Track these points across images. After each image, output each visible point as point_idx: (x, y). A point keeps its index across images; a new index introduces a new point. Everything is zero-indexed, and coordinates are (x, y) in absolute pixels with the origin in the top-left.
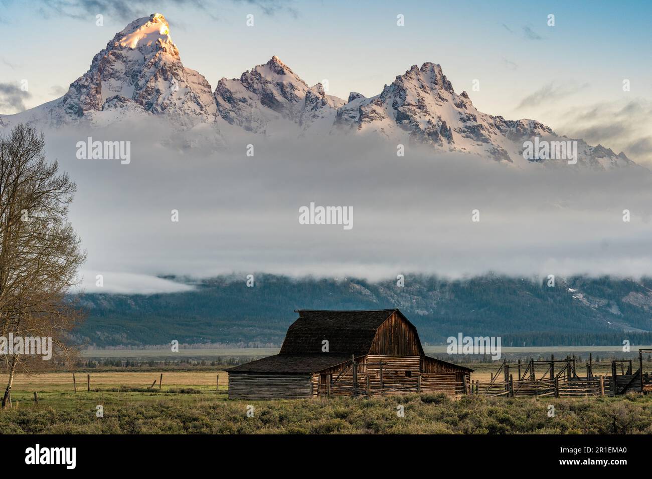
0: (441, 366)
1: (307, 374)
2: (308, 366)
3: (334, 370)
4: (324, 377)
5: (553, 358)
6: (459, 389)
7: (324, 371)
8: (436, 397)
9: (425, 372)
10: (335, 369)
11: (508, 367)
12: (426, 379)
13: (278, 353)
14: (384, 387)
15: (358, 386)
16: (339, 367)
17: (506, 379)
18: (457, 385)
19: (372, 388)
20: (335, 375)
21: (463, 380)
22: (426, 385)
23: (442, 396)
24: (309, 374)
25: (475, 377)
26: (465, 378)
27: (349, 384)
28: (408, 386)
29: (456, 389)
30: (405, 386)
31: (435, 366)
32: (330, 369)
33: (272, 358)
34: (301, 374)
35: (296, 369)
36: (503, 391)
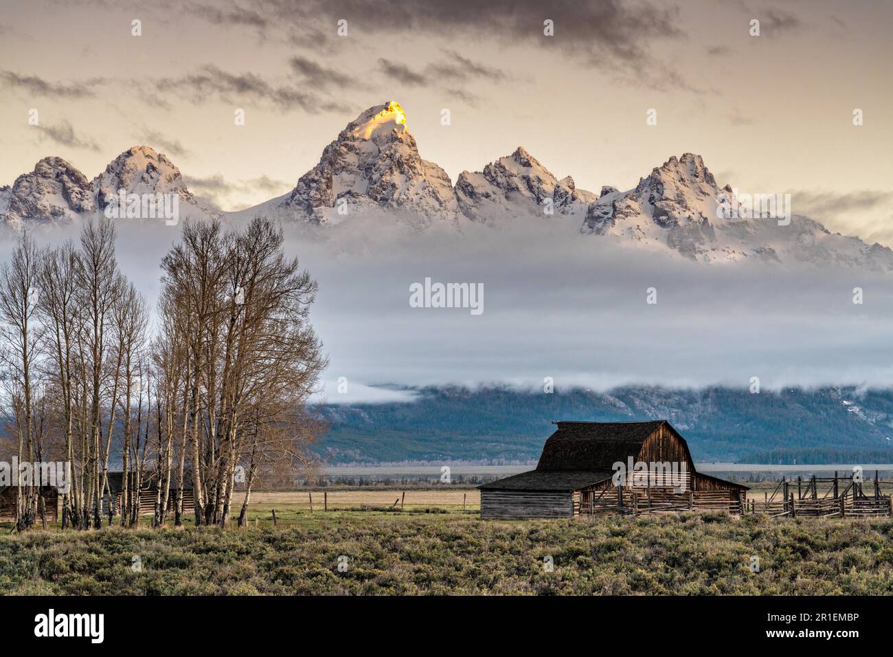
0: (714, 484)
1: (567, 491)
2: (568, 483)
3: (597, 488)
4: (586, 495)
5: (836, 475)
6: (733, 508)
7: (586, 488)
8: (715, 516)
9: (696, 490)
10: (597, 486)
11: (787, 485)
12: (697, 497)
13: (535, 469)
14: (652, 506)
15: (623, 505)
16: (602, 483)
17: (786, 498)
18: (732, 504)
19: (639, 507)
20: (598, 493)
21: (738, 499)
22: (698, 504)
23: (723, 515)
24: (569, 492)
25: (751, 496)
26: (741, 496)
27: (613, 503)
28: (678, 505)
29: (731, 508)
30: (675, 505)
31: (708, 484)
32: (592, 486)
33: (528, 474)
34: (561, 491)
35: (554, 486)
36: (781, 511)
